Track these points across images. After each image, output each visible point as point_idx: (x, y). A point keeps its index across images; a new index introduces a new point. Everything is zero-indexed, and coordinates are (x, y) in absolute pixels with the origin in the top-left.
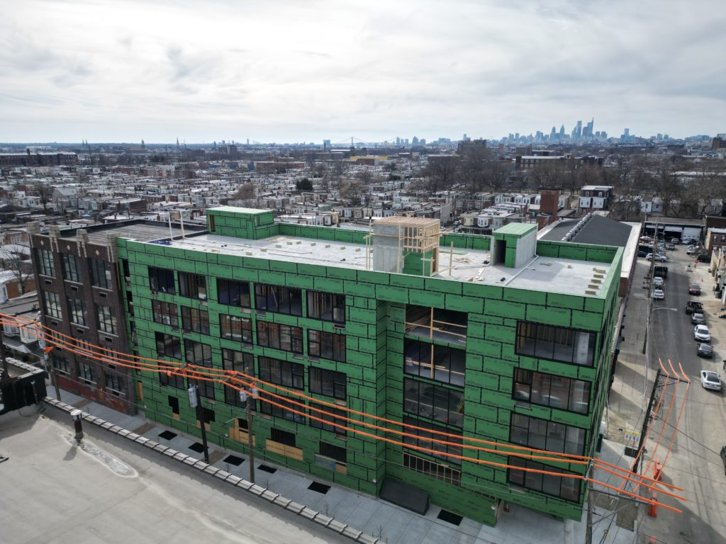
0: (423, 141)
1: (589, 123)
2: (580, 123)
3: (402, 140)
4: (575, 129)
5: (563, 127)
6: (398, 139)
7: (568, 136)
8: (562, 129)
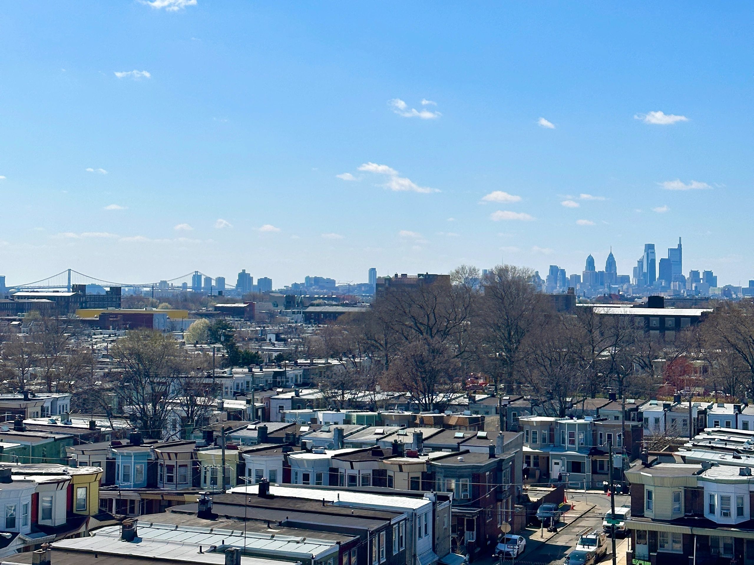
0: (266, 282)
1: (671, 250)
2: (650, 248)
3: (208, 280)
4: (640, 262)
5: (611, 256)
6: (197, 277)
7: (625, 279)
8: (611, 262)
